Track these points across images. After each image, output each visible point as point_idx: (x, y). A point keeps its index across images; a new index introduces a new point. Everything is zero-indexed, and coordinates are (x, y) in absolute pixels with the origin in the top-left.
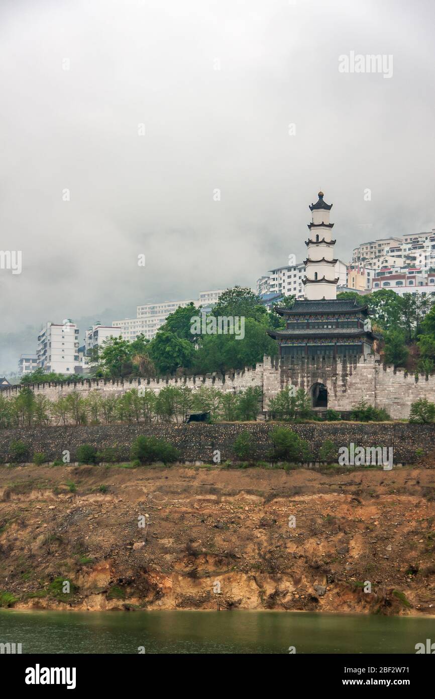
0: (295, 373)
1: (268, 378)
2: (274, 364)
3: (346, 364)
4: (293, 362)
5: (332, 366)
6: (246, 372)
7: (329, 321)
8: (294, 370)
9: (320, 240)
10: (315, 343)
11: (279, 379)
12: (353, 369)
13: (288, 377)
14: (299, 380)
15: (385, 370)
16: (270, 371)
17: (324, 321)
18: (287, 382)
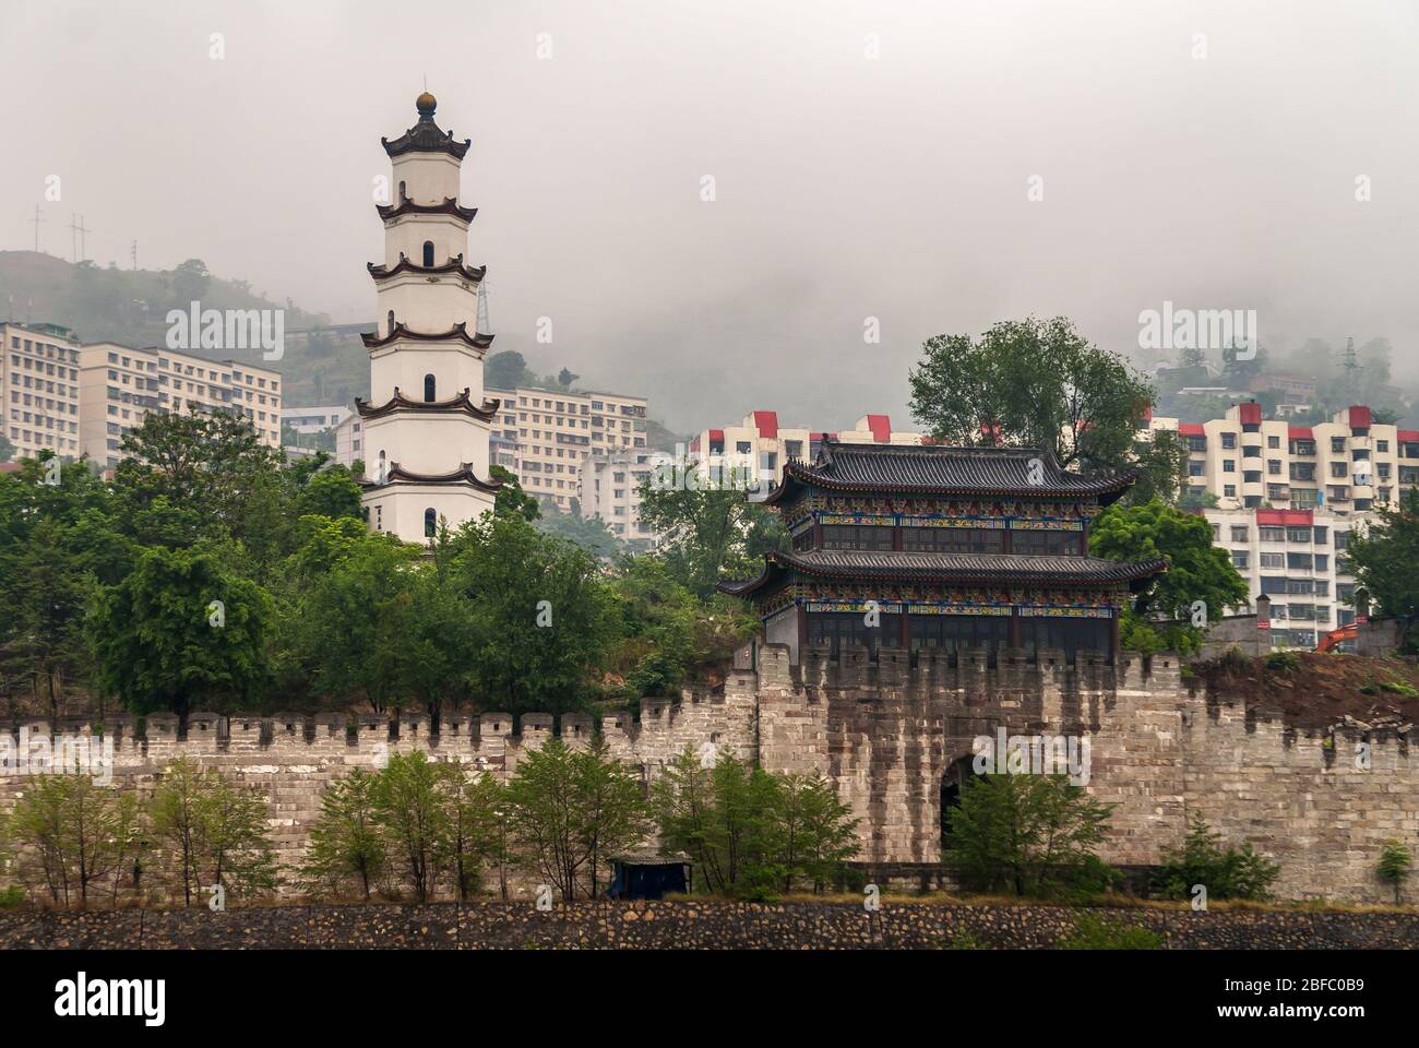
0: (884, 717)
1: (780, 733)
2: (804, 678)
3: (1077, 688)
4: (874, 671)
5: (1026, 692)
6: (687, 705)
7: (978, 524)
8: (879, 703)
9: (440, 260)
10: (940, 604)
11: (822, 736)
12: (1101, 706)
13: (859, 730)
14: (902, 743)
15: (1214, 715)
16: (789, 707)
17: (959, 524)
18: (853, 750)
